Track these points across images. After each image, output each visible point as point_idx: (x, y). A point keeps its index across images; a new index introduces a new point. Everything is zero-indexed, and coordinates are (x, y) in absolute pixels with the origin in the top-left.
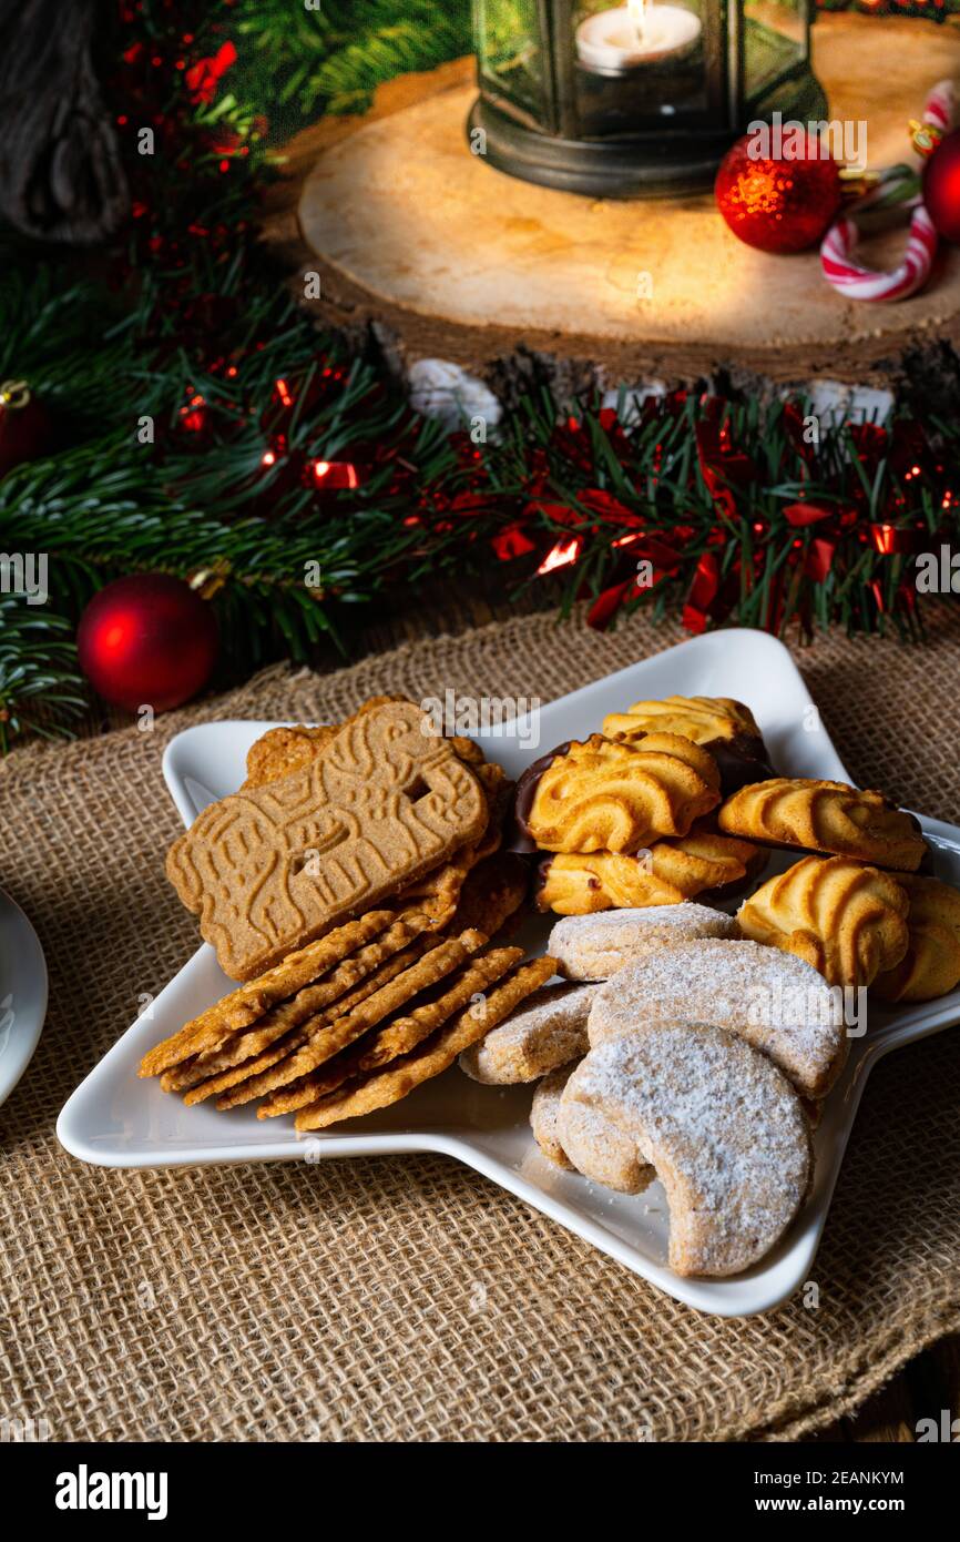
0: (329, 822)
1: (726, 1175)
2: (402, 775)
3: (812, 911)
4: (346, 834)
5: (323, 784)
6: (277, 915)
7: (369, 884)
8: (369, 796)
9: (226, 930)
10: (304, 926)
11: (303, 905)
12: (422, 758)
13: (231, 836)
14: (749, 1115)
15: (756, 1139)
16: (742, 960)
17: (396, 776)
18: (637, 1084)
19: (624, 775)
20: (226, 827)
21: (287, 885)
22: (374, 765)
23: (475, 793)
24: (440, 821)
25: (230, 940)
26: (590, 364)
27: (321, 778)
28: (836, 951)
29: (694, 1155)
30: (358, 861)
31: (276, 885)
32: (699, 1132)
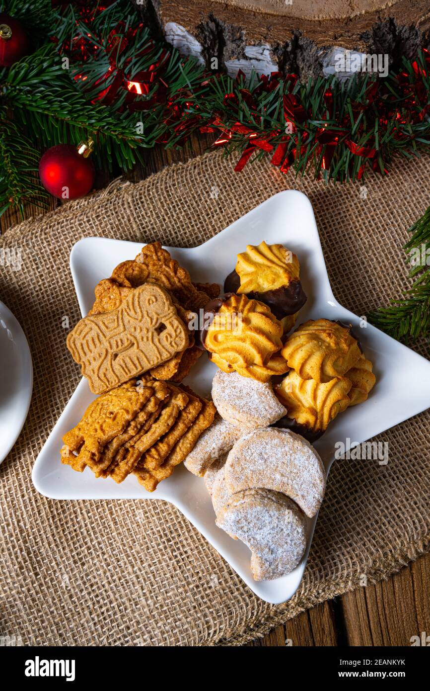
0: (126, 340)
1: (274, 555)
2: (154, 323)
3: (315, 398)
4: (133, 344)
5: (123, 322)
6: (109, 376)
7: (143, 368)
8: (141, 330)
9: (90, 378)
10: (119, 382)
11: (118, 374)
12: (161, 316)
13: (89, 337)
14: (285, 535)
15: (286, 543)
16: (287, 449)
17: (152, 322)
18: (242, 527)
19: (243, 340)
20: (87, 333)
21: (111, 365)
22: (143, 316)
23: (183, 335)
24: (169, 346)
25: (92, 383)
26: (240, 29)
27: (122, 318)
28: (322, 415)
29: (262, 550)
30: (138, 359)
31: (107, 364)
32: (266, 542)
